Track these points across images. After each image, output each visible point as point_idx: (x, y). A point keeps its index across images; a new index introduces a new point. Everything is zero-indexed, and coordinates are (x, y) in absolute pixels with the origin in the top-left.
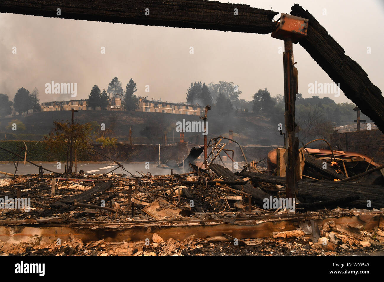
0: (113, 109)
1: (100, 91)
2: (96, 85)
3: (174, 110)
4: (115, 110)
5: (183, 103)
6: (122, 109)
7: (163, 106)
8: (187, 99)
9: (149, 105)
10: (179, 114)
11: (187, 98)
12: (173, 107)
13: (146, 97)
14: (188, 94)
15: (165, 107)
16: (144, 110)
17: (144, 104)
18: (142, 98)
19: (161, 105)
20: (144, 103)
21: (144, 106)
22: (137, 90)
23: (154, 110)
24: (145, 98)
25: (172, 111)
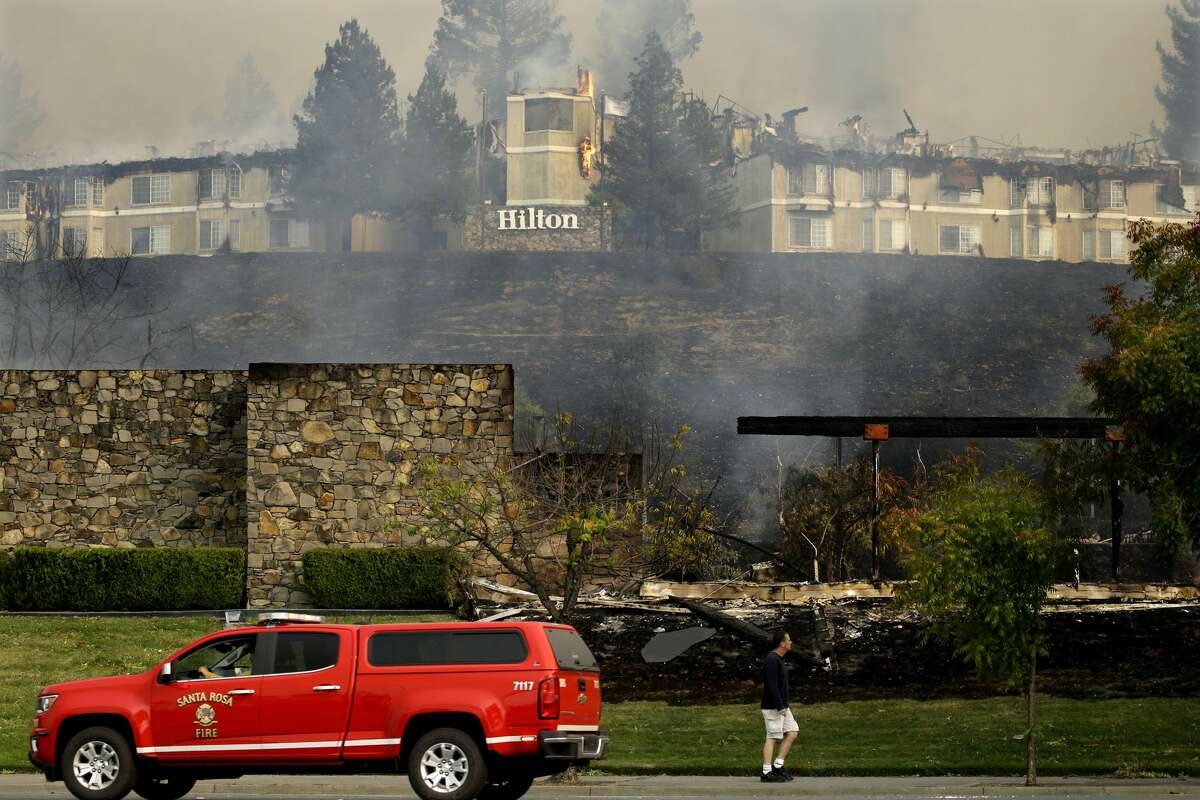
0: (522, 239)
1: (389, 76)
2: (352, 26)
3: (1053, 220)
4: (531, 246)
5: (1129, 153)
6: (593, 241)
7: (951, 189)
8: (1162, 98)
9: (821, 187)
10: (1098, 259)
11: (1164, 87)
12: (1037, 193)
13: (790, 116)
14: (1173, 52)
15: (963, 199)
16: (782, 240)
17: (779, 175)
18: (752, 122)
19: (934, 178)
20: (779, 168)
21: (779, 201)
22: (697, 37)
23: (871, 234)
24: (778, 118)
25: (1035, 231)
